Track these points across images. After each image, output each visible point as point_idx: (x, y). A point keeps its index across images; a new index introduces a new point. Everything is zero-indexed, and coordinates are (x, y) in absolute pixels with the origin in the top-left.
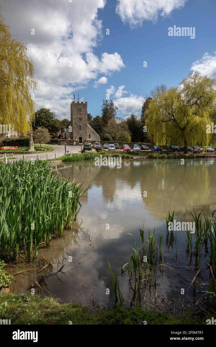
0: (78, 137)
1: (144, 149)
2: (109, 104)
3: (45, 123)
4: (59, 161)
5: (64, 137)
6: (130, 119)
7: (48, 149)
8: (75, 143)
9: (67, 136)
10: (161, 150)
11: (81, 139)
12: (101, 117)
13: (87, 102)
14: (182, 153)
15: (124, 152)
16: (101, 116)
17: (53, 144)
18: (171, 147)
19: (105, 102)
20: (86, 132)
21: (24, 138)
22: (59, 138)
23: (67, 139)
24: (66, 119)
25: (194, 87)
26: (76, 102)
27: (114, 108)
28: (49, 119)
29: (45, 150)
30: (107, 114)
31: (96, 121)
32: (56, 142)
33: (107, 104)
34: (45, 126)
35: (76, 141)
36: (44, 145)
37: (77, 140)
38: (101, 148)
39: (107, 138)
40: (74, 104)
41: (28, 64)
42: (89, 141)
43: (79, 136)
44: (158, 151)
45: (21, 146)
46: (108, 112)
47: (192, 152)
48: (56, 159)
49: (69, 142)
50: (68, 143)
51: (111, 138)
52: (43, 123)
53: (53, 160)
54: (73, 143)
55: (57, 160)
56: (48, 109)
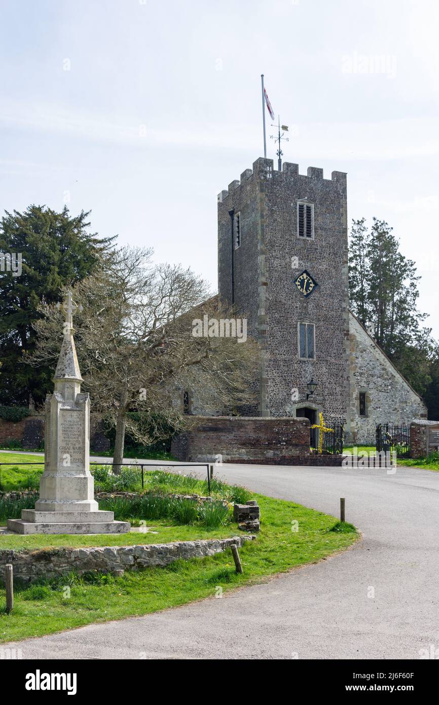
20: (341, 375)
26: (279, 166)
49: (262, 436)
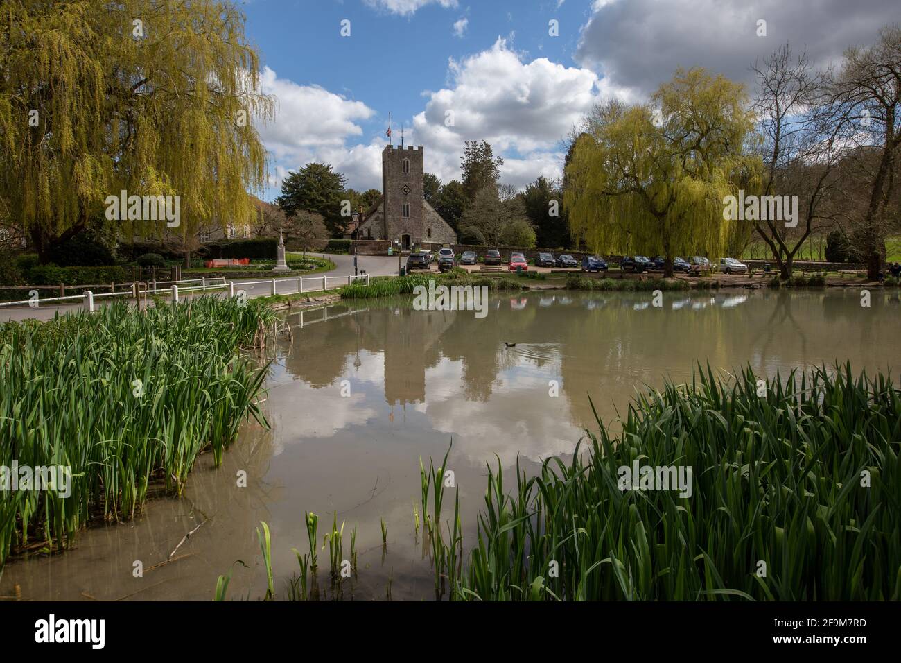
0: (400, 236)
1: (566, 265)
2: (481, 152)
3: (318, 201)
4: (332, 296)
5: (365, 233)
6: (533, 187)
7: (322, 266)
8: (390, 250)
9: (372, 232)
10: (607, 268)
11: (406, 239)
12: (461, 183)
13: (422, 148)
14: (659, 276)
15: (510, 272)
16: (461, 180)
17: (338, 253)
18: (633, 260)
19: (470, 147)
20: (420, 222)
21: (266, 237)
22: (352, 239)
23: (372, 239)
24: (373, 190)
25: (690, 104)
26: (395, 147)
27: (493, 161)
28: (328, 190)
29: (313, 268)
30: (475, 177)
31: (448, 195)
32: (346, 249)
33: (476, 151)
34: (317, 207)
35: (395, 245)
36: (312, 255)
37: (397, 242)
38: (452, 263)
39: (472, 238)
40: (391, 151)
41: (247, 56)
42: (426, 246)
43: (402, 231)
44: (598, 271)
45: (255, 258)
46: (477, 171)
47: (688, 273)
48: (324, 291)
49: (377, 246)
50: (374, 249)
51: (482, 237)
52: (314, 199)
53: (317, 294)
54: (387, 250)
55: (325, 295)
56: (327, 166)
